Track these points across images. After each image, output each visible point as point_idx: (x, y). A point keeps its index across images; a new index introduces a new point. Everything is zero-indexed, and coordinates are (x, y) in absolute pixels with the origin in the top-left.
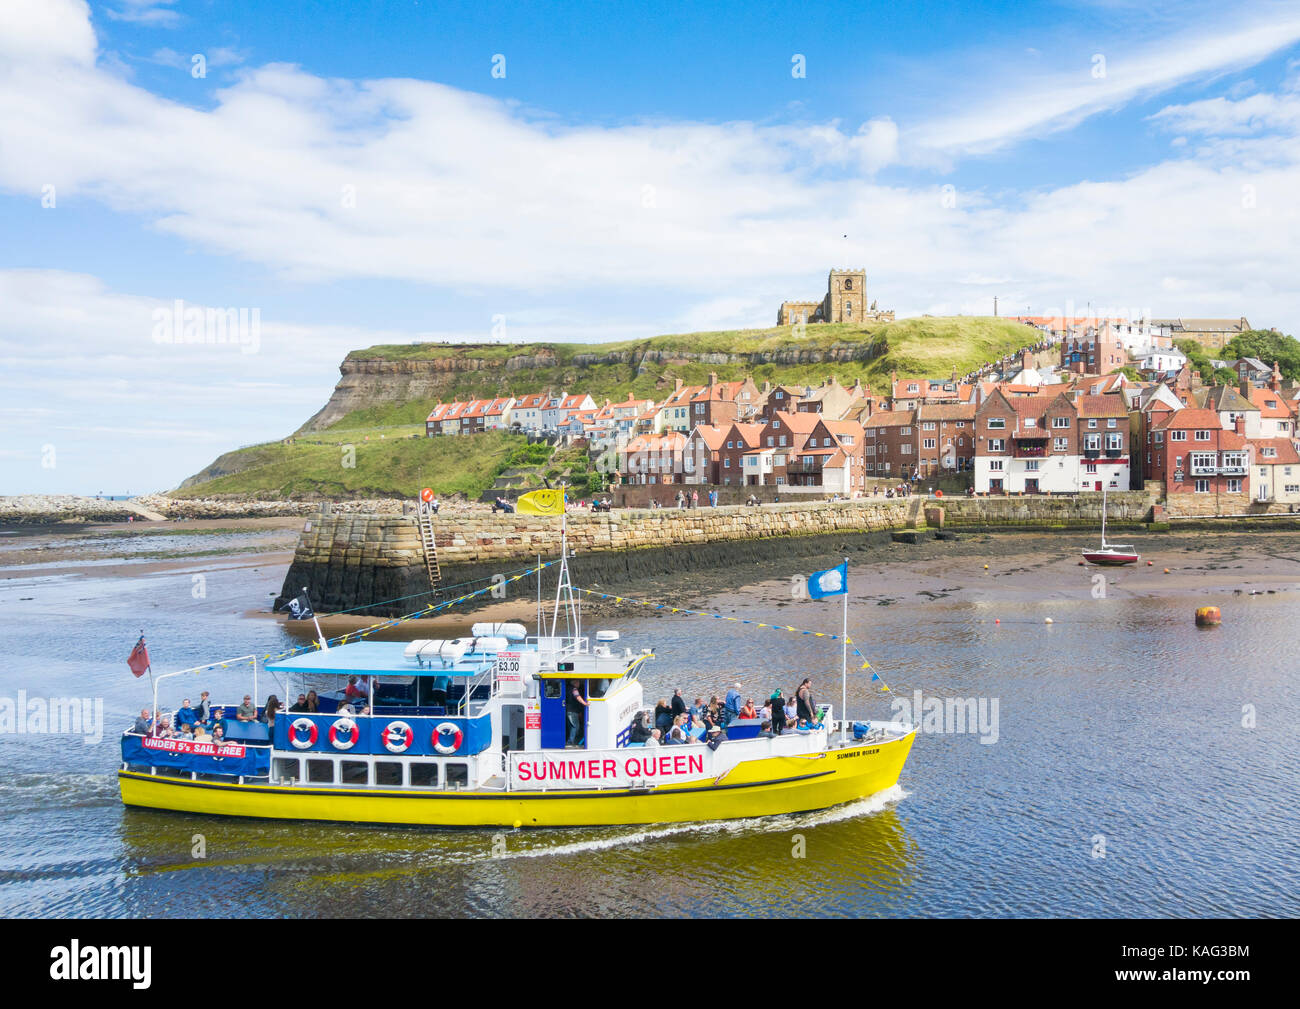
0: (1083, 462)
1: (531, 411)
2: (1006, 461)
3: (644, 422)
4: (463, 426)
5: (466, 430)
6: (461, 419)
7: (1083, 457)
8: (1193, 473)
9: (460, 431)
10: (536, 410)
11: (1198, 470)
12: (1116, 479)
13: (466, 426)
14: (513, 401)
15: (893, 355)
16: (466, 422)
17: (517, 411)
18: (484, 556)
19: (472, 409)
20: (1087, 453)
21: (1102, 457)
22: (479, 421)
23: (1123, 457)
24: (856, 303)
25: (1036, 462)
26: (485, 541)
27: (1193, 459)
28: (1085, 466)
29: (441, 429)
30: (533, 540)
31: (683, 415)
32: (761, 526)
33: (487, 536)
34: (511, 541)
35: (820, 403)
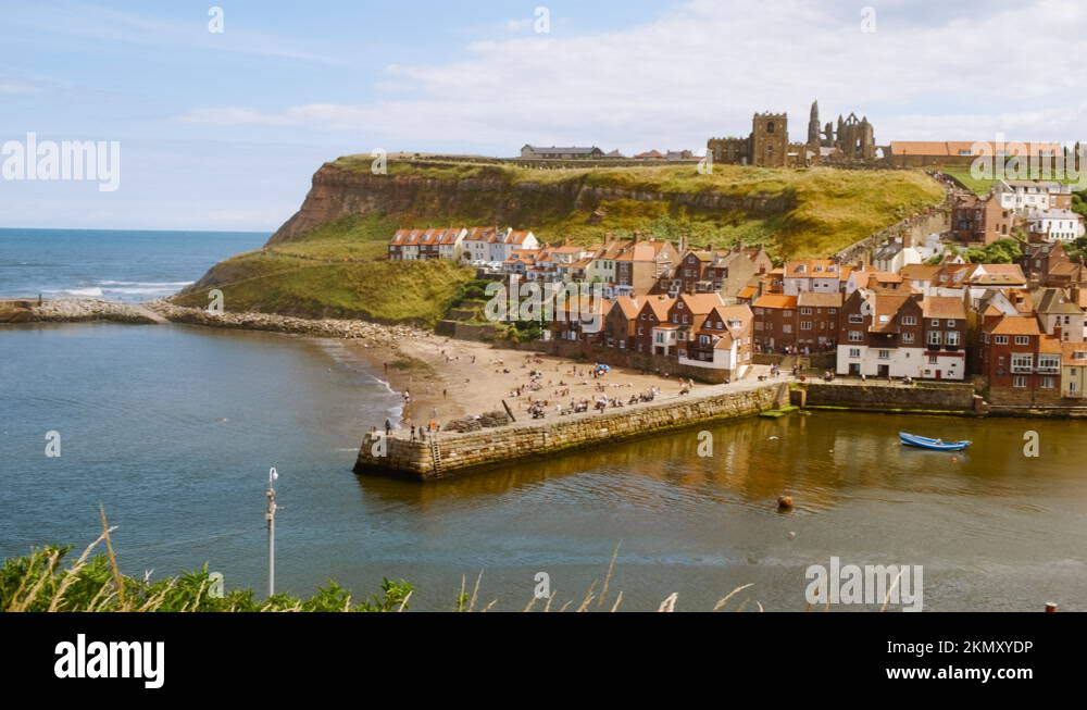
0: (926, 354)
1: (480, 243)
2: (863, 349)
3: (577, 272)
4: (420, 252)
5: (423, 255)
6: (419, 245)
7: (926, 350)
8: (1012, 371)
9: (418, 257)
10: (484, 243)
11: (1016, 369)
12: (953, 369)
13: (424, 252)
14: (464, 232)
15: (801, 214)
16: (423, 249)
17: (467, 242)
18: (467, 462)
19: (428, 237)
20: (930, 347)
21: (943, 350)
22: (435, 249)
23: (959, 351)
24: (777, 145)
25: (888, 352)
26: (467, 453)
27: (1013, 359)
28: (928, 357)
29: (401, 253)
30: (496, 449)
31: (611, 267)
32: (651, 420)
33: (469, 449)
34: (482, 451)
35: (726, 269)
